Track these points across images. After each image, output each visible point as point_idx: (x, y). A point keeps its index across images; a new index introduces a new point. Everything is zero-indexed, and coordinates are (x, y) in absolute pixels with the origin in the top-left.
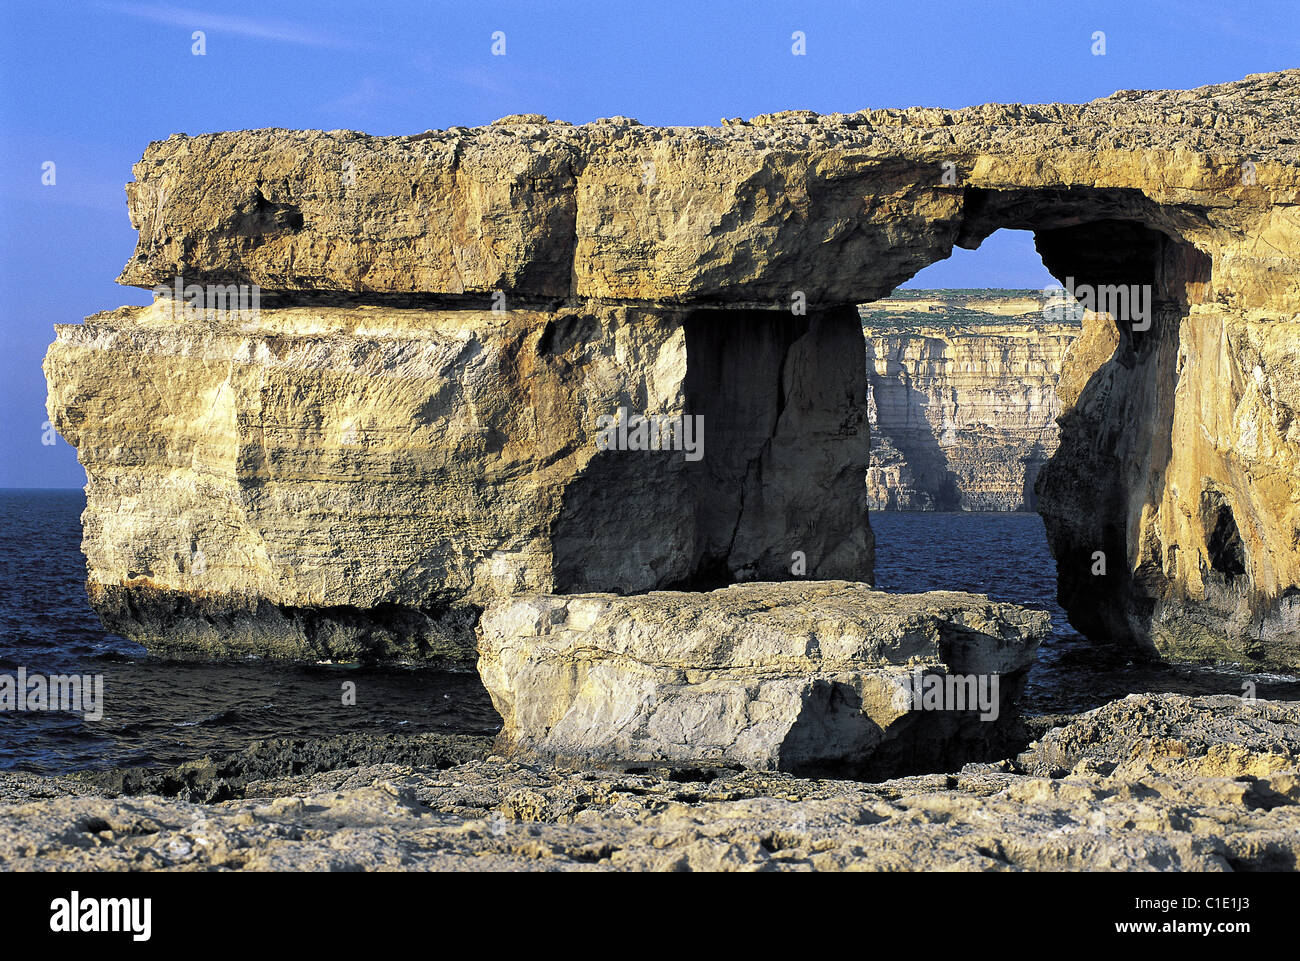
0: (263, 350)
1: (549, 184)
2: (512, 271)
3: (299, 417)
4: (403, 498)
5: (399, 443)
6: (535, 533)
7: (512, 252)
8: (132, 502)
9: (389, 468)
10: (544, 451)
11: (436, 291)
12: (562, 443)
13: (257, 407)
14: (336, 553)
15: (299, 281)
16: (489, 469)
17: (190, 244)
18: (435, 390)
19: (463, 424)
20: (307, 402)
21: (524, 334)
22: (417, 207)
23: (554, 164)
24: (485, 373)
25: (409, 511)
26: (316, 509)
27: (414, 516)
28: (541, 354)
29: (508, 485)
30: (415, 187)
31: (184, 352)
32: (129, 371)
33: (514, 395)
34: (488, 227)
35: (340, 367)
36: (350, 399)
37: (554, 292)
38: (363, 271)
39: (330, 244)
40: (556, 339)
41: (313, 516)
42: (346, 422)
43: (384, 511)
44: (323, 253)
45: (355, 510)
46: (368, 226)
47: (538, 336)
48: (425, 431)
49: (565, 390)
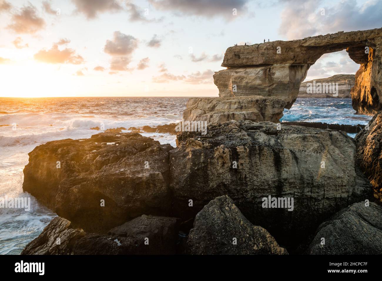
0: (235, 73)
1: (270, 49)
2: (265, 61)
3: (239, 81)
5: (251, 84)
7: (265, 59)
9: (249, 87)
10: (268, 85)
11: (255, 64)
12: (272, 84)
15: (240, 64)
17: (227, 60)
18: (254, 77)
19: (258, 82)
20: (240, 79)
21: (266, 70)
22: (253, 53)
23: (270, 46)
28: (269, 72)
29: (264, 89)
30: (253, 51)
33: (265, 77)
34: (261, 55)
35: (244, 75)
36: (245, 79)
37: (271, 64)
38: (247, 63)
39: (243, 60)
40: (271, 70)
41: (241, 94)
42: (244, 82)
43: (249, 93)
44: (242, 61)
45: (246, 93)
46: (247, 56)
47: (268, 69)
48: (253, 83)
49: (272, 77)
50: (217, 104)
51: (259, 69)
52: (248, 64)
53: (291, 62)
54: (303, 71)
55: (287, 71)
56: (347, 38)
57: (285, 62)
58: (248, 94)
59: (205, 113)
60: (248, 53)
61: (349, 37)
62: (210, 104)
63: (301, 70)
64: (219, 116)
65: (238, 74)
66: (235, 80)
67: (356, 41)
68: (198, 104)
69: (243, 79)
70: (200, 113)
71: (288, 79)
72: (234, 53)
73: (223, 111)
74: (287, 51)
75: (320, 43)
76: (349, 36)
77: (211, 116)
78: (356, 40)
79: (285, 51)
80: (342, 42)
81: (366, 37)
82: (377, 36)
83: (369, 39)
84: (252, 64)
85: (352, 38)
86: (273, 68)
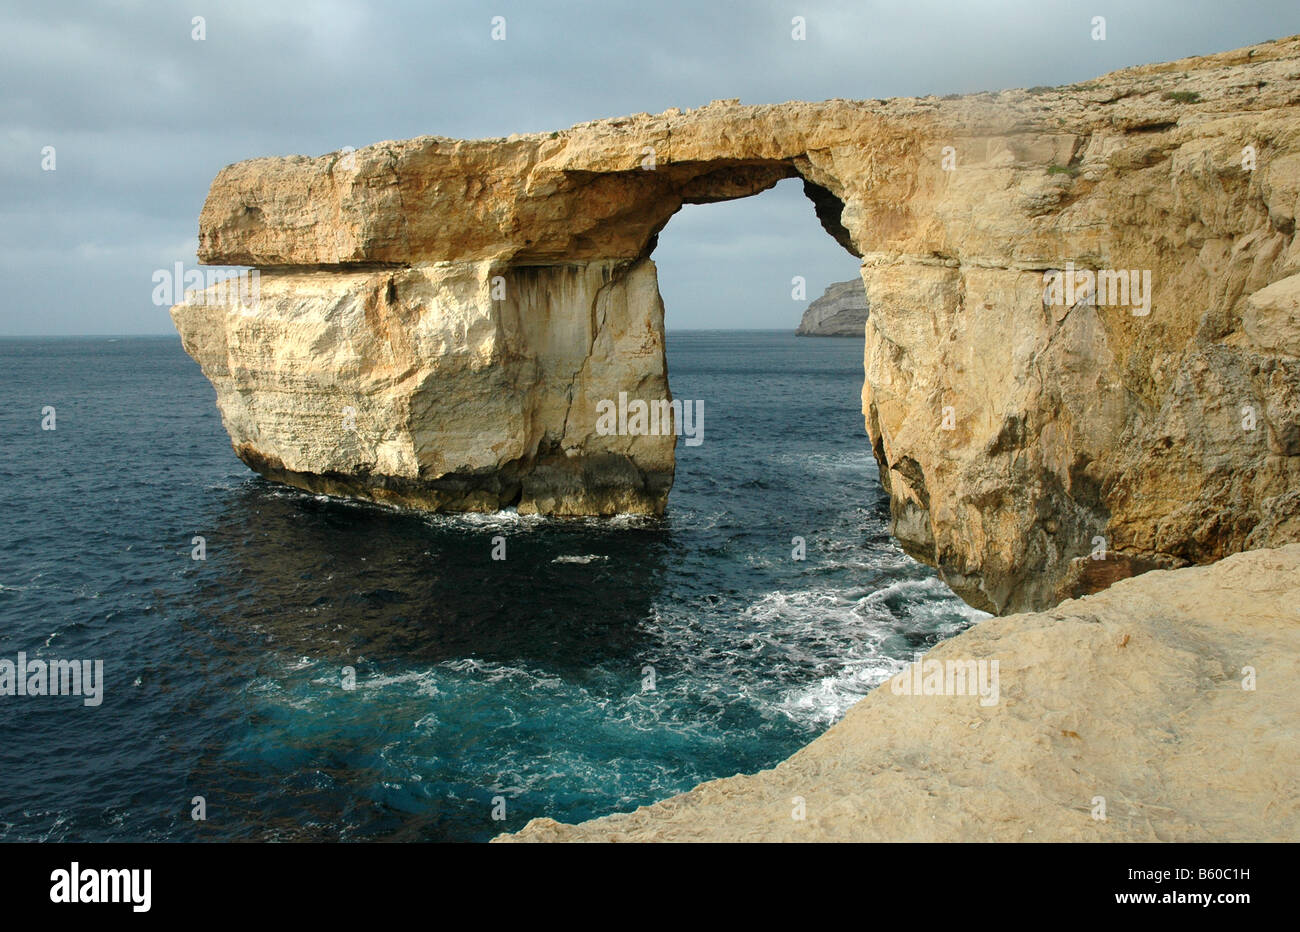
1: (379, 182)
2: (361, 246)
3: (259, 350)
4: (320, 403)
5: (307, 367)
6: (398, 429)
7: (360, 232)
9: (306, 384)
10: (398, 373)
11: (327, 262)
12: (408, 367)
13: (237, 344)
14: (294, 439)
15: (272, 258)
16: (362, 386)
17: (214, 236)
18: (322, 331)
19: (344, 355)
20: (260, 340)
21: (377, 291)
22: (311, 203)
23: (380, 167)
24: (355, 318)
25: (325, 413)
26: (279, 410)
27: (328, 416)
28: (391, 303)
29: (376, 396)
30: (310, 190)
33: (377, 333)
34: (347, 215)
35: (273, 316)
36: (282, 337)
37: (400, 259)
38: (292, 250)
39: (275, 235)
40: (399, 293)
41: (279, 414)
42: (281, 353)
43: (312, 412)
44: (272, 239)
45: (298, 412)
46: (287, 219)
47: (384, 291)
48: (319, 360)
49: (405, 329)
51: (345, 285)
52: (298, 257)
53: (506, 249)
54: (584, 295)
55: (483, 301)
56: (725, 137)
57: (471, 248)
58: (308, 416)
60: (289, 201)
61: (734, 131)
65: (253, 314)
66: (241, 342)
67: (764, 155)
69: (272, 335)
71: (487, 345)
72: (239, 199)
74: (475, 193)
75: (615, 157)
76: (729, 128)
78: (765, 150)
79: (463, 189)
80: (707, 157)
81: (800, 139)
82: (839, 137)
83: (811, 150)
84: (312, 260)
85: (746, 138)
86: (409, 283)
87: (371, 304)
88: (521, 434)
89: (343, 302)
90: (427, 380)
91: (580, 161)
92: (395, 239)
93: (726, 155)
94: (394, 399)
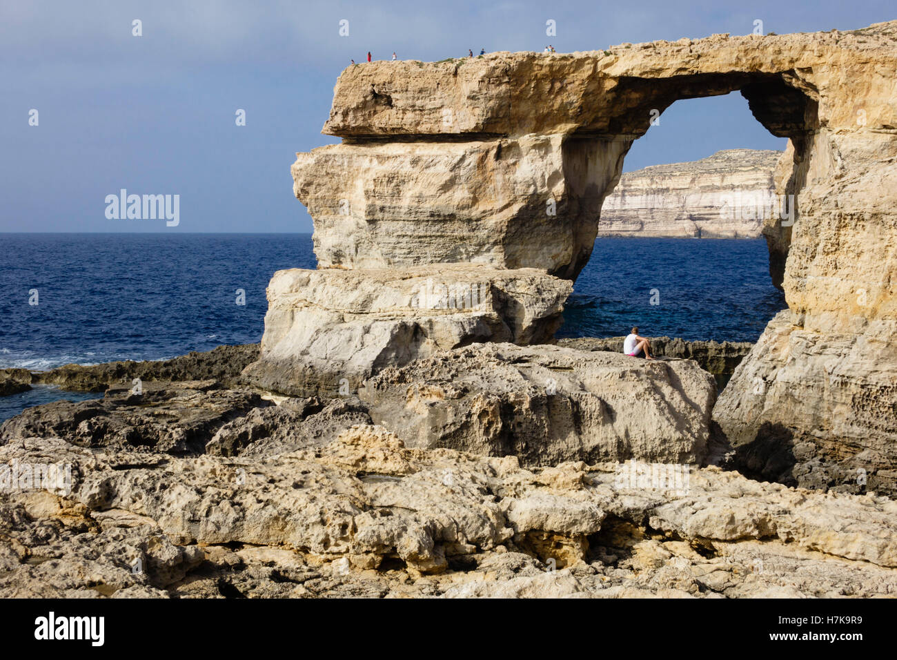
0: (375, 161)
1: (496, 81)
2: (481, 122)
3: (390, 191)
4: (437, 227)
5: (432, 203)
6: (495, 243)
7: (481, 113)
8: (330, 231)
9: (428, 214)
10: (498, 205)
11: (449, 132)
12: (506, 202)
13: (372, 187)
14: (409, 253)
15: (393, 129)
16: (473, 214)
17: (345, 114)
18: (448, 178)
19: (460, 194)
20: (393, 184)
21: (487, 152)
22: (439, 93)
23: (498, 72)
24: (470, 170)
25: (439, 234)
26: (399, 233)
27: (442, 236)
28: (496, 160)
29: (482, 222)
30: (438, 84)
31: (346, 164)
32: (324, 173)
33: (484, 179)
34: (470, 101)
35: (407, 168)
36: (411, 183)
37: (505, 132)
38: (418, 124)
39: (404, 113)
40: (504, 153)
41: (399, 236)
42: (410, 193)
43: (428, 234)
44: (401, 116)
45: (416, 234)
46: (419, 103)
47: (494, 152)
48: (443, 197)
49: (507, 177)
50: (376, 294)
51: (460, 149)
52: (423, 129)
53: (571, 126)
54: (612, 157)
55: (556, 159)
56: (738, 59)
57: (549, 125)
58: (426, 237)
59: (343, 319)
60: (421, 91)
61: (745, 55)
62: (356, 293)
63: (602, 154)
64: (392, 327)
65: (388, 167)
66: (376, 186)
67: (763, 69)
68: (314, 291)
69: (403, 181)
70: (325, 321)
71: (560, 188)
72: (370, 88)
73: (399, 313)
74: (556, 90)
75: (659, 69)
76: (742, 54)
77: (367, 331)
78: (764, 67)
79: (549, 87)
80: (725, 70)
81: (792, 61)
82: (817, 61)
83: (798, 69)
84: (436, 131)
85: (753, 59)
86: (510, 147)
87: (482, 160)
88: (571, 248)
89: (463, 159)
90: (520, 210)
91: (634, 72)
92: (501, 118)
93: (737, 69)
94: (496, 223)
